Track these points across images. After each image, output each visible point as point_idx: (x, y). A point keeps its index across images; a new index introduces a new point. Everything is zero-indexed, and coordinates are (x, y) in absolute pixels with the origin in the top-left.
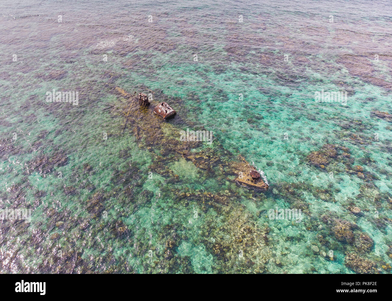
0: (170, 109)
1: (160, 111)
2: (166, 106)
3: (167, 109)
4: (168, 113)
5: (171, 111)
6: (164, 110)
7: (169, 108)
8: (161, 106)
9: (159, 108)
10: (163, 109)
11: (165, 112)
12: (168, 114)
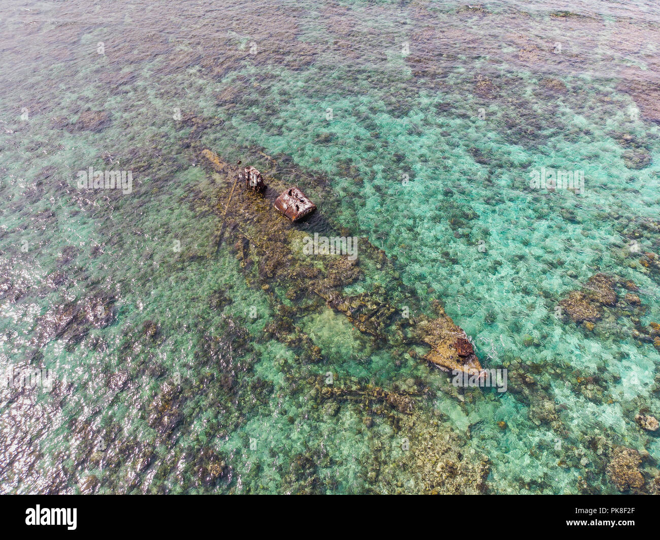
0: (305, 203)
1: (285, 206)
2: (297, 195)
3: (298, 203)
4: (301, 210)
5: (307, 207)
6: (293, 205)
7: (302, 201)
8: (286, 197)
9: (284, 201)
10: (290, 202)
11: (294, 208)
12: (301, 213)
